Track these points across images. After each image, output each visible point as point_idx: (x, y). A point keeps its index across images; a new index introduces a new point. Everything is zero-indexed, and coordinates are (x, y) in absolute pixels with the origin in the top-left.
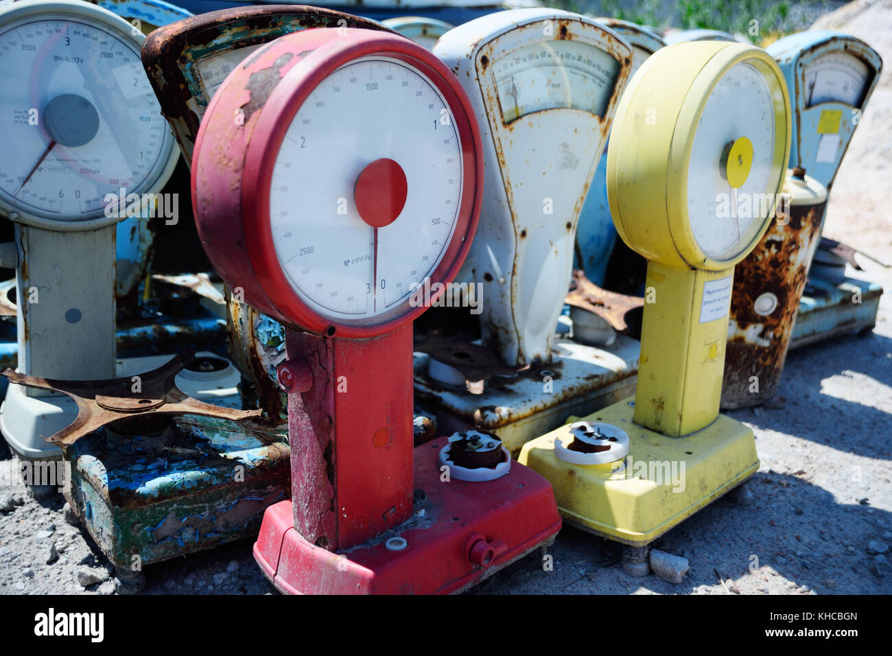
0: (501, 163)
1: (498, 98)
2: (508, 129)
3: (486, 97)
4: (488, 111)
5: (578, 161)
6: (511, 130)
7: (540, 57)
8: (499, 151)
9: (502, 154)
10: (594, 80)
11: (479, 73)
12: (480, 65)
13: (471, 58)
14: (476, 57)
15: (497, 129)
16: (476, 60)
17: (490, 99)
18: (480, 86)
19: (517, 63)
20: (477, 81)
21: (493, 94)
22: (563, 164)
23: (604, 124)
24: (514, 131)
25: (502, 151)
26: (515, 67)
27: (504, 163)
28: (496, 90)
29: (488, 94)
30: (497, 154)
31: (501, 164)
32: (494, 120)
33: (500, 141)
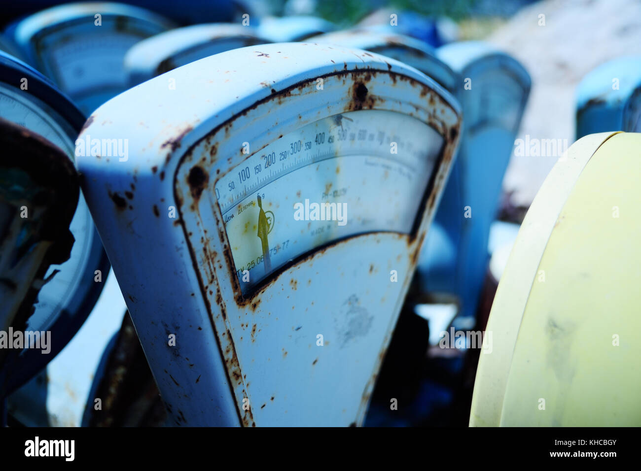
0: (234, 377)
1: (228, 253)
2: (248, 307)
3: (200, 256)
4: (206, 283)
5: (371, 319)
6: (255, 306)
7: (314, 144)
8: (229, 356)
9: (235, 358)
10: (400, 171)
11: (185, 208)
12: (185, 190)
13: (163, 175)
14: (176, 172)
15: (224, 315)
16: (175, 181)
17: (210, 257)
18: (187, 235)
19: (268, 164)
20: (180, 227)
21: (216, 246)
22: (348, 334)
23: (415, 244)
24: (260, 307)
25: (235, 355)
26: (265, 173)
27: (237, 376)
28: (223, 236)
29: (205, 250)
30: (224, 362)
31: (233, 379)
32: (219, 300)
33: (230, 337)
